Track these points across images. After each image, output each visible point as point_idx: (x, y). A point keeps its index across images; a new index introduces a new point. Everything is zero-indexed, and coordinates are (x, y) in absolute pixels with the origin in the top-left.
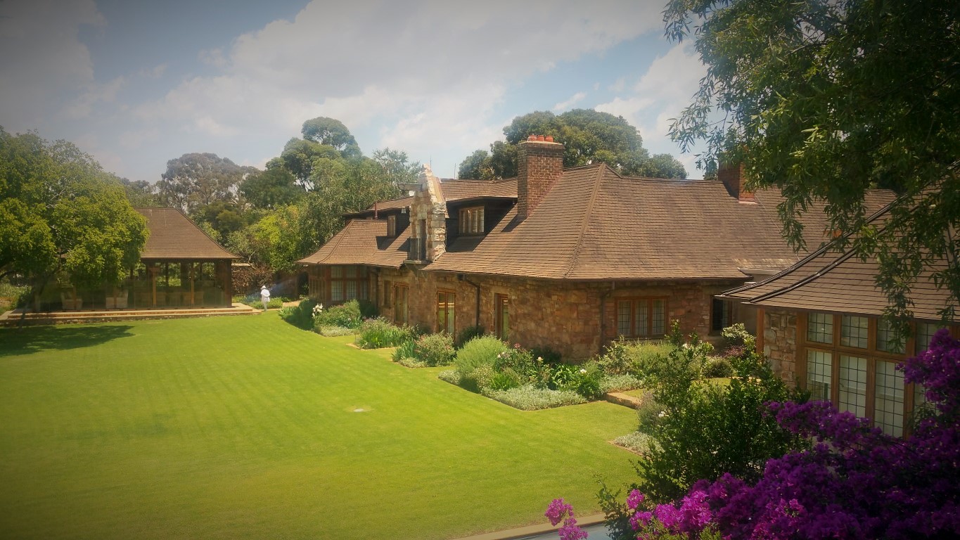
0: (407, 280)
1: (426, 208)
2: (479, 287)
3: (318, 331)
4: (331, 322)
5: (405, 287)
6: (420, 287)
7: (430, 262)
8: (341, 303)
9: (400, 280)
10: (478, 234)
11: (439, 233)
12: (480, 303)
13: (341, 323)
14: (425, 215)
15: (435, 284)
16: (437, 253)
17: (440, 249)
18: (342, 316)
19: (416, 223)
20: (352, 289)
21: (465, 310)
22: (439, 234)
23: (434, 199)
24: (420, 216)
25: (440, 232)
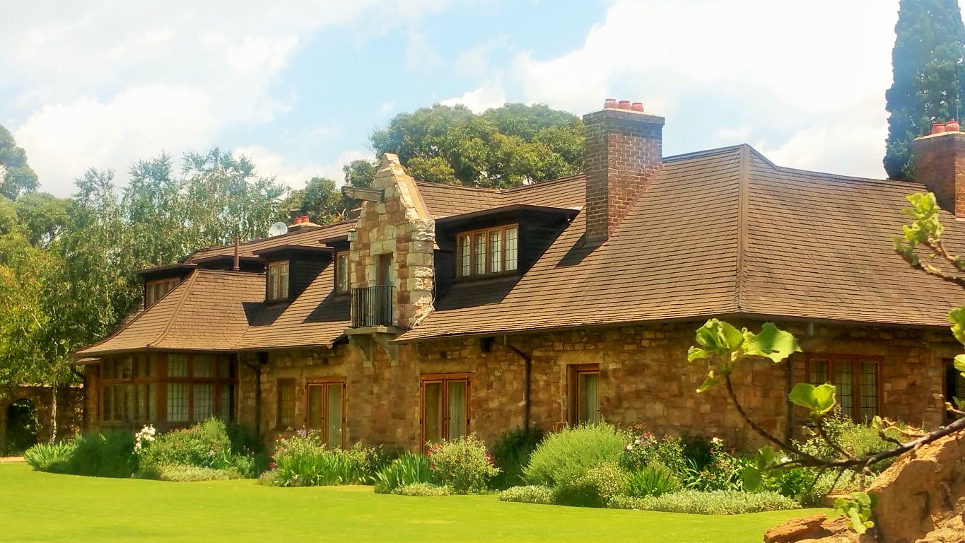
0: (341, 370)
1: (392, 231)
2: (528, 360)
3: (153, 475)
4: (179, 458)
5: (338, 385)
6: (376, 379)
7: (404, 328)
8: (187, 425)
9: (323, 372)
10: (505, 274)
11: (423, 276)
12: (533, 387)
13: (197, 460)
14: (390, 245)
15: (416, 368)
16: (419, 312)
17: (424, 305)
18: (198, 446)
19: (368, 261)
20: (204, 401)
21: (494, 404)
22: (424, 278)
23: (412, 215)
24: (376, 248)
25: (425, 274)
